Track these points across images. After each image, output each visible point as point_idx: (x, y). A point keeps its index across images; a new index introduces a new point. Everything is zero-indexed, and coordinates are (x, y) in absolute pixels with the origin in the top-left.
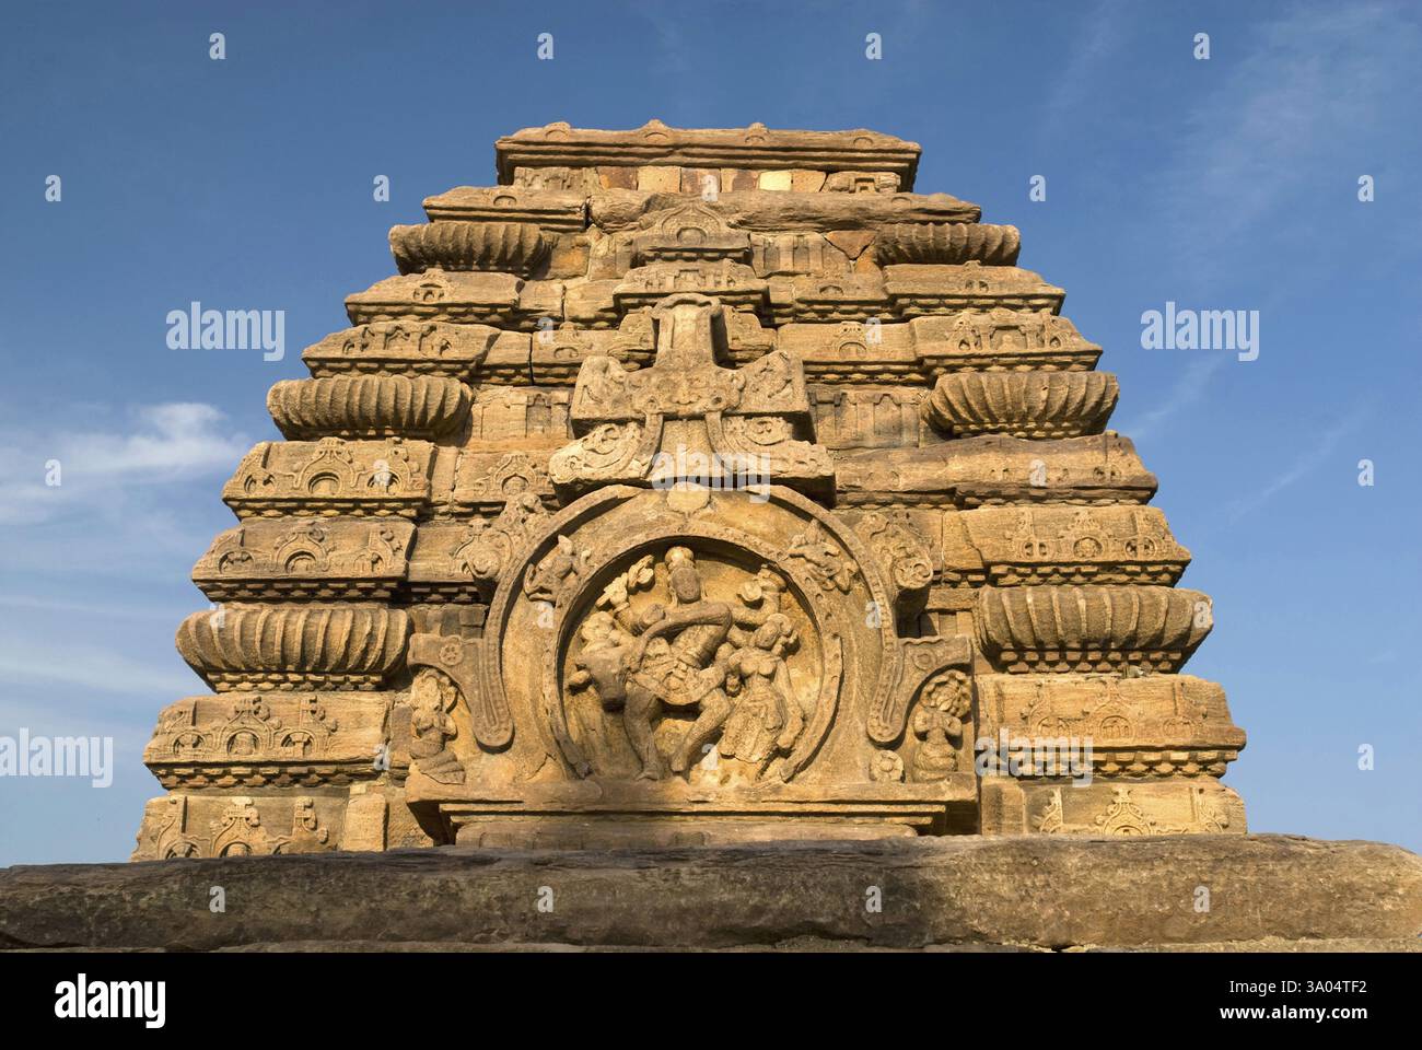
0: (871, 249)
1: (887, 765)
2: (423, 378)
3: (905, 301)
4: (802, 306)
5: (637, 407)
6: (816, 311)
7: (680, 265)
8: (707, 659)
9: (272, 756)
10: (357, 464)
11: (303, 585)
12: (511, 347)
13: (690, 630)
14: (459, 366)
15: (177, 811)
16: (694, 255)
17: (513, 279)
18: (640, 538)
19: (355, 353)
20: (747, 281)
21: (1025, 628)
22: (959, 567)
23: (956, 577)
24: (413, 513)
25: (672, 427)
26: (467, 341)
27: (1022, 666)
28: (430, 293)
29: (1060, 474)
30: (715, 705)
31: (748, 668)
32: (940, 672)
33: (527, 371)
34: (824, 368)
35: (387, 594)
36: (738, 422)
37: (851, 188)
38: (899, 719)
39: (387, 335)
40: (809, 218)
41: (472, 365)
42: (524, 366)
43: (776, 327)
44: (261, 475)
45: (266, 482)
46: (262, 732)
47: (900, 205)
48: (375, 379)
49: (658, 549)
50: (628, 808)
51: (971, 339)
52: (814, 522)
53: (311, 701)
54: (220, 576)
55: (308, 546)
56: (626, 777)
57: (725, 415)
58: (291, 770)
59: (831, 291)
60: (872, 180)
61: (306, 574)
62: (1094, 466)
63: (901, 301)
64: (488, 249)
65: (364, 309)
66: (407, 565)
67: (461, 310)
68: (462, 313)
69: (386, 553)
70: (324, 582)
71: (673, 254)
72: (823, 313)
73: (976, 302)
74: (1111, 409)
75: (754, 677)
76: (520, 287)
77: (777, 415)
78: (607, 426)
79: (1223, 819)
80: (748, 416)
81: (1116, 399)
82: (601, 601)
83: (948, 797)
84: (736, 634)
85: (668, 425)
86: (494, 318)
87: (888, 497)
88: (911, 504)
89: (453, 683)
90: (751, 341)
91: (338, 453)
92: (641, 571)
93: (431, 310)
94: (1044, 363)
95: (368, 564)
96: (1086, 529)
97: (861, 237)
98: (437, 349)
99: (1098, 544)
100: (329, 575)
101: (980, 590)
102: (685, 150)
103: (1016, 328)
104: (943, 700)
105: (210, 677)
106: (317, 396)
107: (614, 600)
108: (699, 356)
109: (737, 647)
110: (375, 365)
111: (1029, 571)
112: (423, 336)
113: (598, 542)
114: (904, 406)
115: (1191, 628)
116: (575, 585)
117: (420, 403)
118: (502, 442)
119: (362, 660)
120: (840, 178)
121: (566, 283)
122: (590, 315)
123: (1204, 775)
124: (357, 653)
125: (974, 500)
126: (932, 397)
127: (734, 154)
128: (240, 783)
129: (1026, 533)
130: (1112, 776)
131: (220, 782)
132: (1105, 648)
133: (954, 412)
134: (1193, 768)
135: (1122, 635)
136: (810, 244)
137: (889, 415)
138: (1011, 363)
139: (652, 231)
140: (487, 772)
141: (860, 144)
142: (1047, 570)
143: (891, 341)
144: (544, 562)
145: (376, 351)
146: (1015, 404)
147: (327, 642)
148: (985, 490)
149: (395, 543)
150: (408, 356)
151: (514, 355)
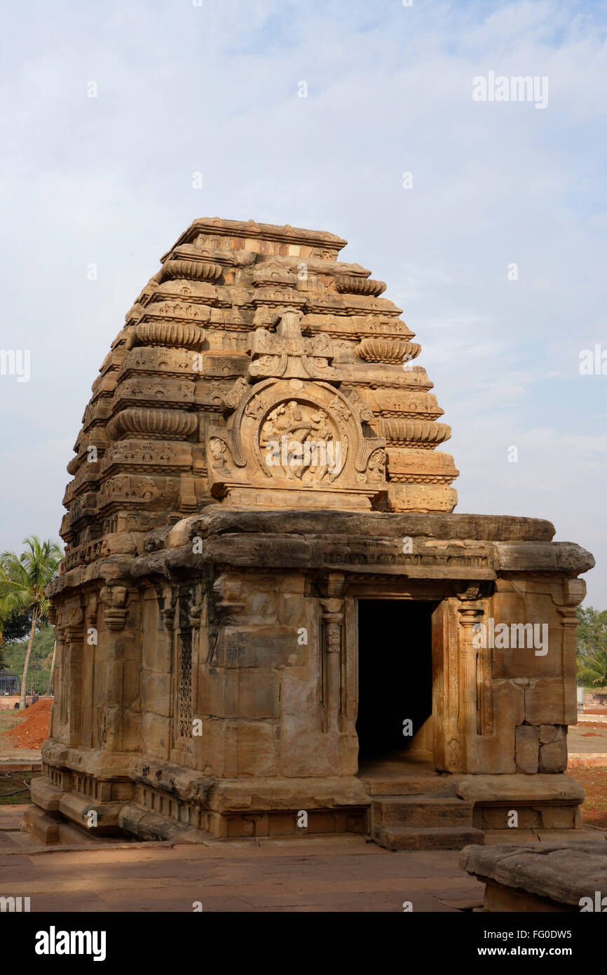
0: (333, 284)
1: (361, 478)
2: (188, 325)
3: (350, 310)
4: (314, 308)
5: (279, 351)
6: (319, 310)
7: (275, 288)
9: (157, 463)
10: (173, 359)
11: (161, 403)
12: (217, 315)
13: (299, 431)
14: (201, 322)
16: (278, 284)
17: (213, 287)
18: (283, 398)
19: (164, 314)
20: (299, 298)
21: (395, 433)
24: (192, 378)
25: (290, 359)
26: (202, 312)
27: (391, 445)
28: (186, 291)
29: (404, 380)
32: (377, 449)
33: (223, 325)
35: (187, 408)
36: (311, 359)
37: (322, 255)
38: (365, 464)
39: (173, 307)
40: (313, 270)
41: (204, 322)
42: (221, 323)
43: (305, 314)
44: (141, 362)
45: (143, 364)
46: (153, 454)
47: (344, 268)
49: (287, 402)
50: (284, 488)
51: (373, 327)
52: (337, 397)
53: (169, 445)
54: (132, 398)
55: (161, 389)
56: (281, 477)
57: (308, 356)
58: (163, 468)
59: (324, 303)
60: (328, 252)
61: (162, 399)
62: (414, 378)
63: (348, 309)
65: (163, 295)
66: (194, 398)
67: (198, 299)
69: (188, 394)
70: (167, 402)
71: (271, 283)
72: (321, 310)
73: (374, 312)
76: (216, 291)
77: (323, 357)
78: (267, 356)
79: (451, 498)
80: (315, 357)
82: (268, 418)
83: (380, 489)
84: (313, 432)
86: (209, 303)
87: (348, 383)
88: (354, 386)
89: (225, 443)
91: (167, 354)
92: (281, 409)
93: (187, 298)
94: (397, 338)
95: (182, 397)
96: (412, 400)
97: (330, 279)
98: (193, 315)
99: (416, 406)
100: (169, 400)
101: (379, 419)
102: (265, 234)
103: (388, 323)
104: (378, 458)
107: (273, 418)
108: (297, 333)
109: (312, 436)
110: (171, 319)
111: (394, 413)
112: (187, 309)
113: (267, 398)
114: (348, 348)
115: (444, 437)
116: (262, 413)
117: (192, 336)
118: (216, 351)
119: (182, 431)
120: (317, 250)
121: (228, 288)
122: (242, 304)
123: (446, 484)
124: (181, 428)
125: (376, 387)
126: (360, 347)
127: (281, 238)
128: (145, 471)
129: (393, 401)
130: (418, 483)
131: (139, 470)
132: (417, 441)
133: (368, 353)
134: (443, 482)
135: (424, 437)
136: (313, 280)
137: (343, 351)
138: (386, 336)
139: (261, 273)
140: (238, 474)
141: (326, 239)
142: (400, 413)
143: (346, 324)
144: (252, 404)
145: (171, 314)
146: (388, 353)
147: (171, 424)
148: (380, 384)
149: (190, 390)
150: (183, 317)
151: (219, 319)
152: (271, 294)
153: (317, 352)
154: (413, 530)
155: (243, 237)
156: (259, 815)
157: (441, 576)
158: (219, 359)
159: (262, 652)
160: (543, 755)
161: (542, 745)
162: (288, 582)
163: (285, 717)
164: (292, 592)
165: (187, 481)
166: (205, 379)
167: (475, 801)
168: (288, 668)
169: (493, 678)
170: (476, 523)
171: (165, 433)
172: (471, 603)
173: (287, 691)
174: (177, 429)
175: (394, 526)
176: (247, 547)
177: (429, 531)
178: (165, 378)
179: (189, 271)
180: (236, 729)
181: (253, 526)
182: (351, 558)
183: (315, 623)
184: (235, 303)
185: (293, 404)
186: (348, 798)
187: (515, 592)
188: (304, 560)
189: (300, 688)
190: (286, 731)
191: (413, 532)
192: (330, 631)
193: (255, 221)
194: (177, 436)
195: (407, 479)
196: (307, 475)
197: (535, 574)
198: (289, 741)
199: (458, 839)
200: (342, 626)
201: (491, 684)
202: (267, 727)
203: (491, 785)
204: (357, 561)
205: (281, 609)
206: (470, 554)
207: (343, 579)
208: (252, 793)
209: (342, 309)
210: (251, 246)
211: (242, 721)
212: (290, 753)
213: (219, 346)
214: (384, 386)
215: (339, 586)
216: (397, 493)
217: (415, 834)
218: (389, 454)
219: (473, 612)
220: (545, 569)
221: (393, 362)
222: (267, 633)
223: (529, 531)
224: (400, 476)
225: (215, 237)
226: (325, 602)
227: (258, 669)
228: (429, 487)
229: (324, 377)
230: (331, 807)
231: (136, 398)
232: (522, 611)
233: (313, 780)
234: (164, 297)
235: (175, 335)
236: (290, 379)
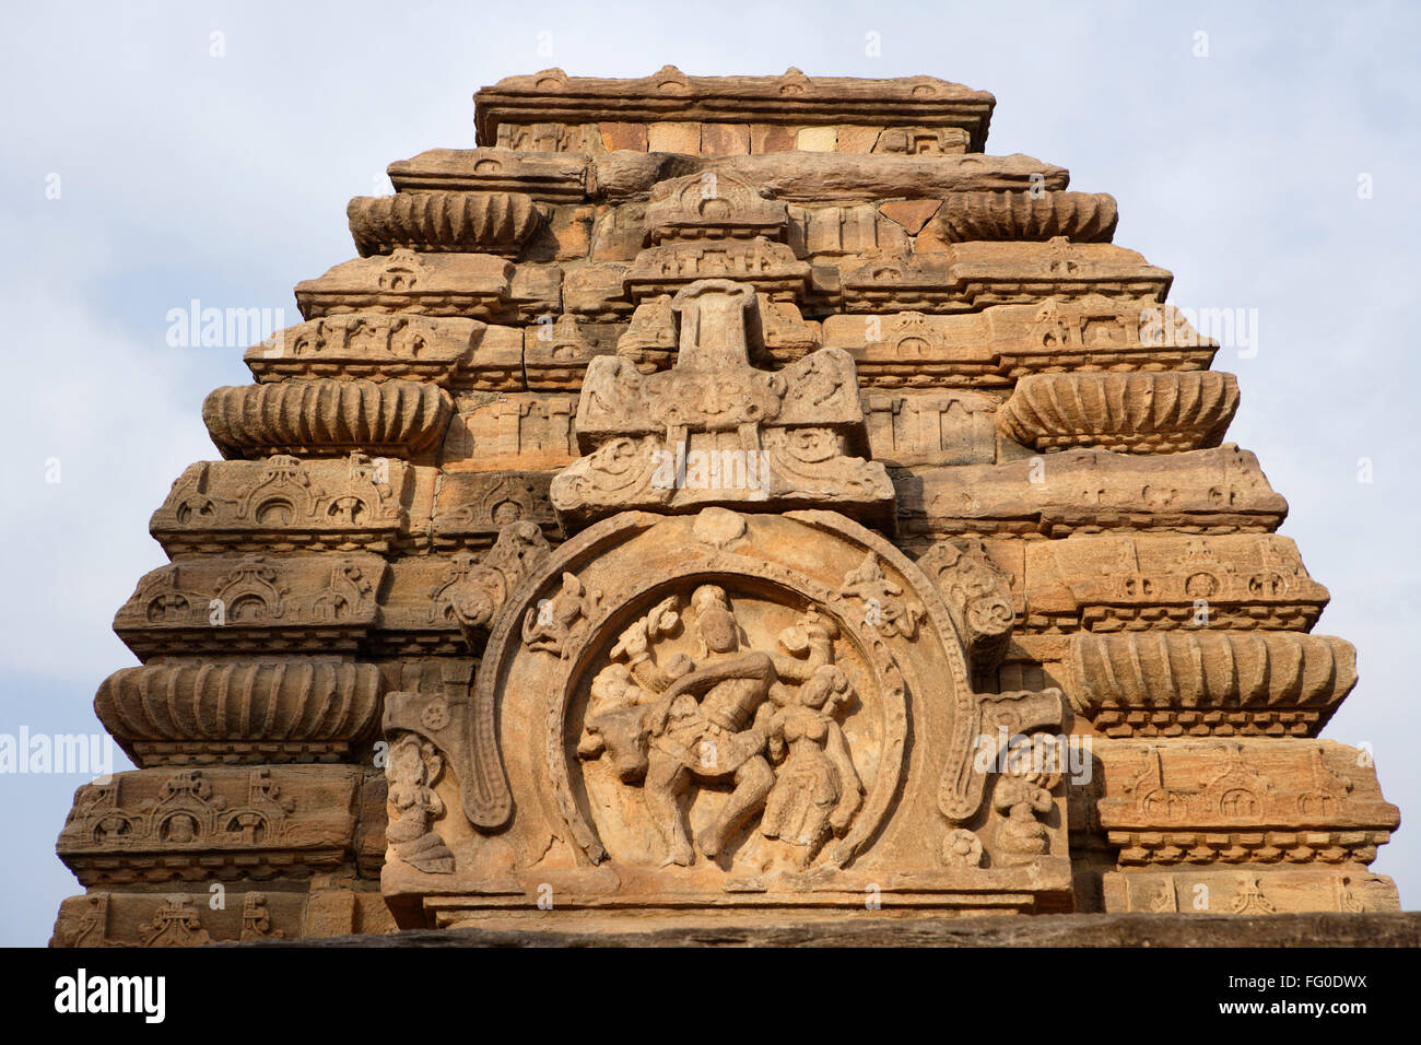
0: (935, 223)
1: (961, 846)
2: (394, 383)
3: (977, 287)
4: (851, 294)
5: (656, 417)
6: (869, 300)
7: (704, 243)
8: (744, 720)
9: (215, 844)
10: (315, 489)
11: (252, 635)
12: (500, 344)
13: (723, 685)
14: (436, 368)
15: (99, 913)
16: (720, 232)
17: (499, 262)
18: (661, 576)
19: (309, 353)
20: (782, 263)
21: (1128, 684)
22: (1046, 609)
23: (1042, 621)
24: (382, 546)
25: (699, 441)
26: (445, 338)
27: (1126, 729)
28: (398, 279)
29: (1168, 496)
30: (753, 775)
31: (792, 730)
32: (1026, 734)
33: (519, 374)
34: (878, 369)
35: (352, 645)
36: (777, 436)
37: (911, 147)
38: (977, 791)
39: (348, 331)
40: (860, 186)
41: (452, 368)
42: (516, 368)
43: (821, 319)
44: (197, 501)
45: (205, 510)
46: (202, 812)
47: (969, 169)
48: (334, 385)
49: (682, 589)
50: (651, 900)
51: (1057, 332)
52: (871, 555)
53: (263, 776)
54: (149, 625)
55: (256, 588)
56: (648, 863)
57: (763, 427)
58: (239, 860)
59: (886, 275)
60: (935, 138)
61: (257, 622)
62: (1211, 486)
63: (971, 287)
64: (469, 223)
65: (320, 298)
66: (378, 610)
67: (438, 300)
68: (440, 303)
69: (353, 597)
70: (276, 631)
71: (694, 231)
72: (877, 302)
73: (1064, 287)
74: (1231, 416)
75: (801, 741)
76: (509, 273)
77: (825, 426)
78: (620, 441)
80: (790, 428)
81: (1236, 404)
82: (615, 652)
83: (1037, 886)
84: (778, 690)
85: (694, 436)
86: (479, 309)
87: (959, 525)
88: (987, 533)
90: (792, 337)
91: (292, 475)
92: (663, 615)
93: (401, 300)
94: (1148, 361)
95: (331, 609)
96: (1200, 562)
97: (925, 207)
98: (410, 348)
99: (1214, 581)
100: (282, 622)
101: (1072, 637)
102: (709, 102)
103: (1113, 318)
105: (138, 748)
106: (265, 406)
107: (630, 650)
108: (731, 355)
110: (334, 368)
111: (1130, 613)
112: (392, 332)
113: (611, 580)
114: (976, 414)
115: (1331, 682)
116: (584, 632)
117: (391, 413)
118: (490, 461)
119: (325, 725)
120: (894, 136)
121: (564, 266)
122: (595, 306)
124: (318, 717)
125: (1063, 528)
126: (1014, 405)
127: (776, 109)
128: (176, 876)
129: (1126, 567)
130: (1236, 862)
131: (152, 876)
132: (1225, 708)
133: (1038, 422)
134: (1334, 853)
136: (861, 218)
137: (958, 425)
138: (1104, 360)
139: (668, 203)
140: (481, 857)
141: (921, 94)
142: (1153, 612)
143: (962, 336)
144: (547, 606)
145: (335, 350)
146: (1110, 412)
147: (281, 703)
148: (1077, 516)
149: (363, 584)
150: (372, 356)
151: (504, 354)
153: (798, 411)
155: (640, 120)
158: (492, 479)
166: (435, 550)
171: (265, 740)
174: (306, 718)
178: (284, 555)
179: (422, 221)
184: (575, 305)
193: (681, 68)
194: (314, 748)
195: (1185, 849)
196: (752, 851)
209: (950, 290)
210: (668, 138)
213: (506, 442)
214: (1090, 521)
218: (1103, 757)
221: (1143, 447)
224: (1154, 838)
225: (547, 128)
229: (821, 491)
231: (165, 624)
235: (333, 412)
236: (695, 509)
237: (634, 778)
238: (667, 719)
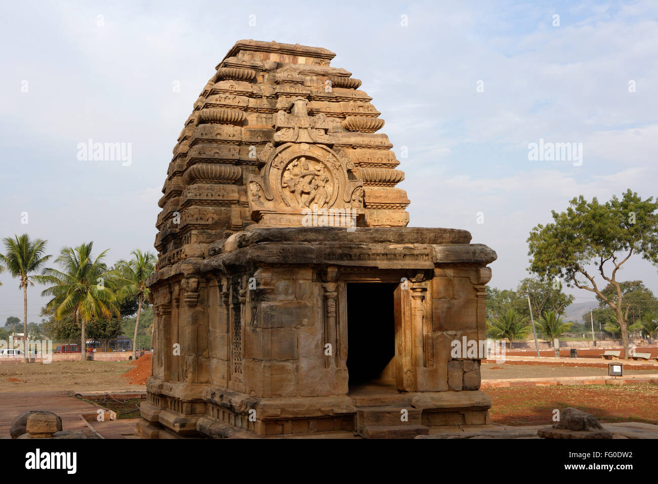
1: (348, 206)
2: (234, 109)
3: (339, 98)
4: (316, 97)
5: (293, 125)
7: (290, 85)
8: (310, 183)
9: (216, 199)
10: (225, 131)
11: (217, 160)
12: (252, 102)
13: (307, 176)
14: (242, 107)
16: (292, 82)
17: (250, 84)
18: (296, 155)
19: (218, 103)
20: (304, 90)
21: (368, 177)
24: (238, 144)
25: (301, 130)
26: (243, 101)
27: (366, 185)
28: (232, 87)
29: (374, 143)
30: (313, 193)
31: (319, 185)
32: (357, 187)
33: (257, 109)
35: (235, 163)
36: (314, 130)
37: (319, 63)
38: (350, 197)
39: (225, 98)
40: (313, 72)
41: (244, 107)
42: (255, 108)
43: (310, 102)
44: (204, 133)
46: (213, 193)
47: (334, 71)
49: (299, 158)
50: (298, 213)
51: (354, 109)
52: (331, 154)
54: (199, 157)
55: (218, 151)
56: (296, 207)
57: (312, 128)
58: (220, 202)
59: (322, 94)
60: (324, 61)
61: (218, 157)
62: (380, 141)
65: (217, 90)
66: (239, 156)
67: (240, 92)
69: (235, 154)
71: (287, 82)
72: (320, 99)
73: (354, 99)
75: (321, 187)
76: (252, 87)
77: (322, 129)
78: (286, 129)
79: (405, 218)
80: (316, 129)
82: (287, 168)
83: (360, 213)
84: (316, 177)
86: (248, 95)
87: (338, 145)
88: (342, 147)
91: (221, 128)
92: (295, 162)
93: (234, 92)
94: (369, 116)
95: (231, 156)
96: (379, 155)
97: (326, 78)
98: (237, 103)
99: (382, 159)
100: (222, 158)
101: (358, 168)
102: (283, 50)
103: (363, 106)
104: (358, 193)
107: (290, 168)
108: (304, 113)
109: (316, 180)
110: (223, 106)
111: (368, 164)
112: (233, 99)
113: (286, 156)
114: (338, 123)
115: (400, 179)
116: (283, 165)
117: (237, 117)
118: (252, 126)
119: (232, 178)
120: (317, 60)
121: (260, 85)
122: (268, 95)
123: (402, 209)
124: (231, 176)
125: (356, 147)
126: (346, 122)
127: (293, 52)
128: (208, 204)
129: (368, 156)
130: (384, 208)
131: (204, 204)
132: (383, 182)
133: (350, 126)
134: (400, 208)
135: (387, 179)
136: (314, 79)
137: (335, 125)
138: (362, 115)
139: (281, 75)
140: (268, 205)
141: (322, 52)
142: (372, 164)
143: (336, 107)
144: (276, 160)
145: (223, 102)
146: (363, 125)
147: (224, 174)
148: (359, 145)
149: (236, 151)
150: (231, 104)
151: (254, 105)
152: (287, 89)
153: (318, 126)
154: (381, 238)
155: (269, 52)
156: (285, 421)
157: (399, 267)
158: (255, 131)
159: (285, 318)
160: (465, 379)
161: (465, 372)
162: (302, 273)
163: (302, 359)
164: (305, 279)
165: (235, 210)
166: (246, 144)
167: (422, 409)
168: (302, 327)
169: (433, 331)
170: (421, 233)
171: (220, 180)
172: (419, 284)
173: (302, 342)
174: (228, 177)
175: (369, 236)
176: (275, 251)
177: (391, 238)
178: (220, 144)
179: (234, 74)
180: (270, 367)
181: (277, 237)
182: (342, 257)
183: (319, 298)
184: (264, 95)
185: (303, 159)
186: (342, 409)
187: (447, 276)
188: (312, 258)
189: (310, 340)
190: (302, 368)
191: (381, 240)
192: (329, 304)
193: (276, 42)
194: (229, 181)
195: (377, 206)
196: (313, 205)
197: (459, 265)
198: (304, 374)
199: (412, 432)
200: (337, 300)
201: (432, 335)
202: (289, 365)
203: (433, 399)
204: (345, 259)
205: (298, 290)
206: (418, 253)
207: (337, 270)
208: (281, 407)
209: (334, 98)
210: (274, 58)
211: (274, 361)
212: (304, 382)
213: (254, 123)
214: (361, 146)
215: (334, 275)
216: (371, 215)
217: (385, 430)
218: (365, 190)
219: (420, 290)
220: (465, 261)
221: (367, 131)
222: (288, 305)
223: (455, 237)
224: (373, 204)
225: (250, 52)
226: (326, 285)
227: (283, 329)
228: (391, 211)
229: (323, 141)
230: (332, 415)
231: (202, 157)
232: (451, 288)
233: (320, 398)
234: (218, 92)
235: (226, 116)
236: (300, 143)
237: (293, 192)
238: (299, 182)
